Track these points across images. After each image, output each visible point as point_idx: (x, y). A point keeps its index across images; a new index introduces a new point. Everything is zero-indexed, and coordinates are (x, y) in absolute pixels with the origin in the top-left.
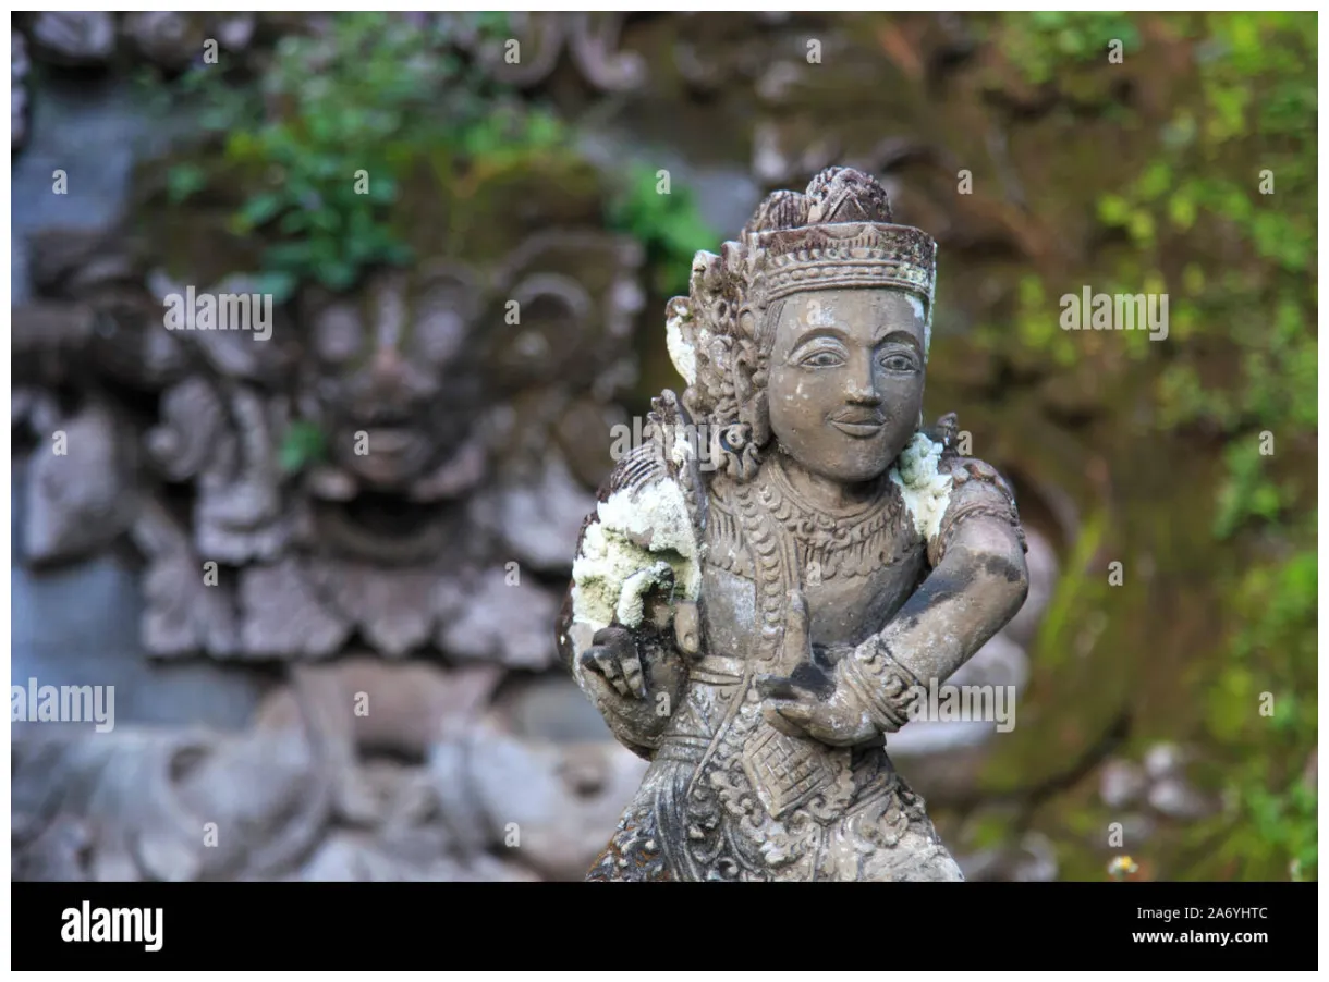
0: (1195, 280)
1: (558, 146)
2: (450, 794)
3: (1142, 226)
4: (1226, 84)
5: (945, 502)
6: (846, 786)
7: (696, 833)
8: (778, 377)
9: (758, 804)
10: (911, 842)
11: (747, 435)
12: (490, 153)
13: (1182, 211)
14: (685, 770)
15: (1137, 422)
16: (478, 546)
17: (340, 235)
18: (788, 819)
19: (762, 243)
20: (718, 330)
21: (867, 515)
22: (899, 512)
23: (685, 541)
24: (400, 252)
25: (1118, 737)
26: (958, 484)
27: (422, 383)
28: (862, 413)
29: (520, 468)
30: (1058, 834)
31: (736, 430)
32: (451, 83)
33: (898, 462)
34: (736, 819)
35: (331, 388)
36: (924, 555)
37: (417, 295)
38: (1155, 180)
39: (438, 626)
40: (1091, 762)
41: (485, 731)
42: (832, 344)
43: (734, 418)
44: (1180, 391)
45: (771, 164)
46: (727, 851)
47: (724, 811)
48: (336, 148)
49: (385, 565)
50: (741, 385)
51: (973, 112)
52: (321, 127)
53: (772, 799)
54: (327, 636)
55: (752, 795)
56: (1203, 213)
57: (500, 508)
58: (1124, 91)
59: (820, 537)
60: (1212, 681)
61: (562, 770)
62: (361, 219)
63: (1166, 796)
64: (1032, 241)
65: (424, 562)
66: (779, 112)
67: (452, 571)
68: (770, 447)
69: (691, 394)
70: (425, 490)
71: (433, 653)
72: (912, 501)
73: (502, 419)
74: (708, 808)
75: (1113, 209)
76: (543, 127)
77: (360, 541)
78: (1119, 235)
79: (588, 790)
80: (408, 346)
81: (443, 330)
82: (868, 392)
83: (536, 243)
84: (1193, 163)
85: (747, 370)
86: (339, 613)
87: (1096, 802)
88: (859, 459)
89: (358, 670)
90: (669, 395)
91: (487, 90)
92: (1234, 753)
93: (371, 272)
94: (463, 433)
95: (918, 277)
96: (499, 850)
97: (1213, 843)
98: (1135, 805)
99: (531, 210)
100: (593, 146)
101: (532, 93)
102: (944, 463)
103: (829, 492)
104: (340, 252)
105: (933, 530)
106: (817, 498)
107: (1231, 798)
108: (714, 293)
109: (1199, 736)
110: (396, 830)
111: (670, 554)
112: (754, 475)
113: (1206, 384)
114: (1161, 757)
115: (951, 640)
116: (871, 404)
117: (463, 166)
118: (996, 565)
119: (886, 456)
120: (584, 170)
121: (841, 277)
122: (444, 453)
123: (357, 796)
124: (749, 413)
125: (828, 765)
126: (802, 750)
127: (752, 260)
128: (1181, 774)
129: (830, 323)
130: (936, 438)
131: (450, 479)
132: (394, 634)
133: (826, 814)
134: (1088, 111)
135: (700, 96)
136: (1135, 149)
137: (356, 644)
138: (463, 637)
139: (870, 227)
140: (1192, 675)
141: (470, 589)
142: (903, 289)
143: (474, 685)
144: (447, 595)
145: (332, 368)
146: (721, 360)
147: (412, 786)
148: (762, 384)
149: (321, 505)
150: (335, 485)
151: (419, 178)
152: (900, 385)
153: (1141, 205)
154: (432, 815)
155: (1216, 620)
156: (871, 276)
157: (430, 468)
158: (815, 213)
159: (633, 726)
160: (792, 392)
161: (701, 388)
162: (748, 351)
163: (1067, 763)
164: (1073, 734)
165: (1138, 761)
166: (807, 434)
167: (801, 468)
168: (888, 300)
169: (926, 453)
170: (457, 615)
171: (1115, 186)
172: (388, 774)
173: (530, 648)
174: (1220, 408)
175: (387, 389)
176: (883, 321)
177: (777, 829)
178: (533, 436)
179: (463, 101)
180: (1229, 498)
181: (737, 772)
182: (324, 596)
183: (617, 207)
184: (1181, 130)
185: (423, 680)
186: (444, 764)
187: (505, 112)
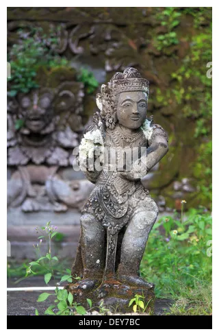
0: (190, 88)
1: (67, 65)
2: (49, 191)
3: (180, 78)
4: (195, 50)
5: (151, 133)
6: (134, 188)
7: (105, 198)
8: (119, 109)
9: (117, 192)
10: (147, 198)
11: (113, 120)
12: (54, 66)
13: (187, 75)
14: (102, 186)
15: (179, 116)
16: (54, 143)
17: (25, 83)
18: (123, 195)
19: (115, 83)
20: (106, 100)
21: (137, 136)
22: (143, 135)
23: (101, 141)
24: (37, 86)
25: (177, 177)
26: (154, 129)
27: (43, 112)
28: (136, 116)
29: (62, 128)
30: (165, 195)
31: (111, 119)
32: (46, 53)
33: (142, 125)
34: (113, 195)
35: (24, 113)
36: (148, 143)
37: (41, 95)
38: (182, 69)
39: (46, 159)
40: (172, 182)
41: (56, 178)
42: (130, 102)
43: (110, 117)
44: (188, 110)
45: (108, 68)
46: (111, 201)
47: (110, 193)
48: (24, 66)
49: (36, 147)
50: (112, 111)
51: (147, 56)
52: (22, 62)
53: (119, 191)
54: (25, 161)
55: (116, 191)
56: (191, 76)
57: (57, 135)
58: (176, 52)
59: (128, 140)
60: (194, 166)
61: (70, 186)
62: (29, 80)
63: (186, 188)
64: (159, 82)
65: (43, 146)
66: (110, 57)
67: (49, 148)
68: (117, 122)
69: (101, 112)
70: (43, 132)
71: (45, 164)
72: (145, 133)
73: (58, 118)
74: (107, 193)
75: (174, 75)
76: (64, 61)
77: (31, 142)
78: (175, 80)
79: (76, 189)
80: (39, 104)
81: (46, 101)
82: (137, 111)
83: (63, 84)
84: (189, 66)
85: (113, 107)
86: (27, 156)
87: (173, 189)
88: (135, 125)
89: (31, 168)
90: (97, 113)
91: (53, 54)
92: (199, 179)
93: (31, 90)
94: (50, 121)
95: (146, 89)
96: (60, 201)
97: (196, 196)
98: (180, 189)
99: (62, 77)
100: (73, 65)
101: (61, 55)
102: (151, 125)
103: (129, 131)
104: (26, 87)
105: (149, 138)
106: (127, 132)
107: (198, 188)
108: (106, 92)
109: (192, 176)
110: (39, 198)
111: (98, 144)
112: (114, 128)
113: (192, 109)
114: (185, 180)
115: (154, 160)
116: (137, 114)
117: (49, 69)
118: (162, 145)
119: (140, 124)
120: (72, 69)
121: (131, 89)
122: (47, 125)
123: (31, 192)
124: (113, 116)
125: (130, 184)
126: (125, 182)
127: (113, 86)
128: (189, 184)
129: (129, 98)
130: (149, 120)
131: (48, 130)
132: (38, 160)
133: (130, 194)
134: (169, 56)
135: (94, 55)
136: (178, 64)
137: (31, 162)
138: (51, 161)
139: (136, 79)
140: (190, 165)
141: (52, 151)
142: (143, 91)
143: (54, 170)
144: (48, 152)
145: (25, 109)
146: (107, 106)
147: (42, 189)
148: (116, 110)
149: (23, 135)
150: (26, 132)
151: (40, 71)
152: (143, 110)
153: (179, 74)
154: (46, 195)
155: (195, 154)
156: (137, 89)
157: (44, 128)
158: (126, 76)
159: (92, 178)
160: (122, 112)
161: (103, 111)
162: (113, 104)
163: (167, 182)
164: (168, 176)
165: (181, 181)
166: (125, 120)
167: (124, 127)
168: (140, 94)
169: (148, 123)
170: (50, 156)
171: (174, 71)
172: (37, 187)
173: (64, 162)
174: (195, 113)
175: (35, 113)
176: (139, 97)
177: (121, 197)
178: (64, 121)
179: (48, 56)
180: (197, 130)
181: (113, 186)
182: (24, 153)
183: (79, 77)
184: (187, 59)
185: (44, 169)
186: (48, 185)
187: (57, 58)
